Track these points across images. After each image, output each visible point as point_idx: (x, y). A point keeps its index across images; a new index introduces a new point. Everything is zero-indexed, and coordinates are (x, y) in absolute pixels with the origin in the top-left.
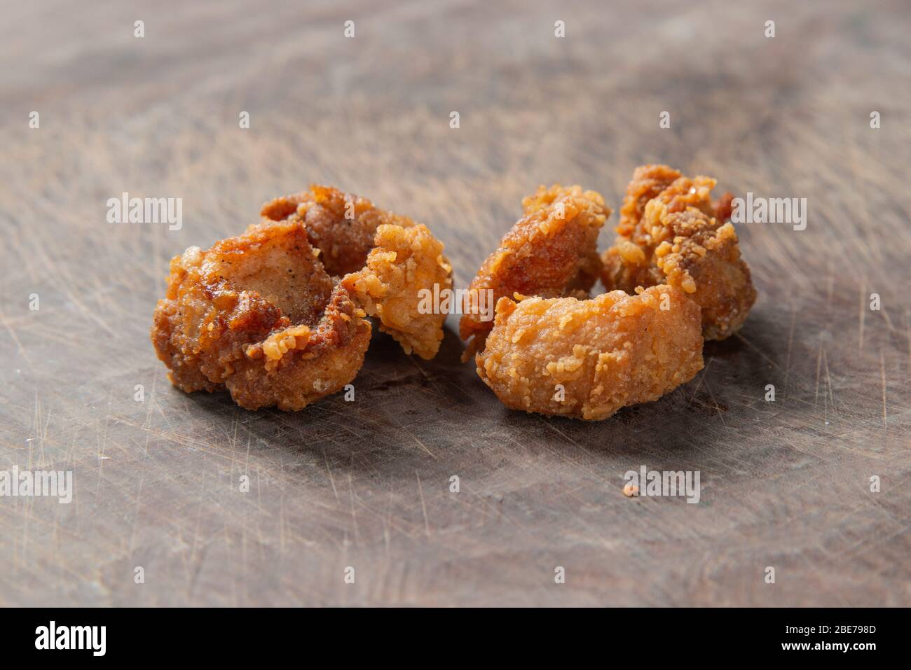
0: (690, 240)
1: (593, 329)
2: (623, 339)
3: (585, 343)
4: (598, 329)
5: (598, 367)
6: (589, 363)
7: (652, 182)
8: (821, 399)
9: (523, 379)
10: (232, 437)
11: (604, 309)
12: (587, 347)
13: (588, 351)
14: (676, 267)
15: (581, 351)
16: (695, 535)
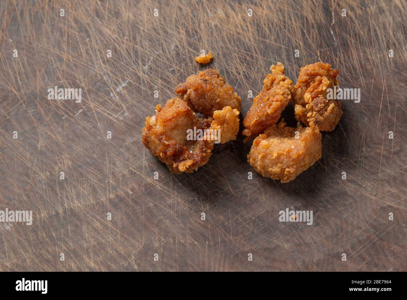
0: (318, 114)
1: (284, 159)
2: (294, 165)
3: (281, 163)
4: (285, 159)
5: (285, 173)
6: (283, 170)
7: (308, 77)
8: (360, 161)
9: (262, 170)
10: (170, 182)
11: (287, 153)
12: (282, 165)
13: (282, 166)
14: (313, 125)
15: (280, 166)
16: (312, 242)
